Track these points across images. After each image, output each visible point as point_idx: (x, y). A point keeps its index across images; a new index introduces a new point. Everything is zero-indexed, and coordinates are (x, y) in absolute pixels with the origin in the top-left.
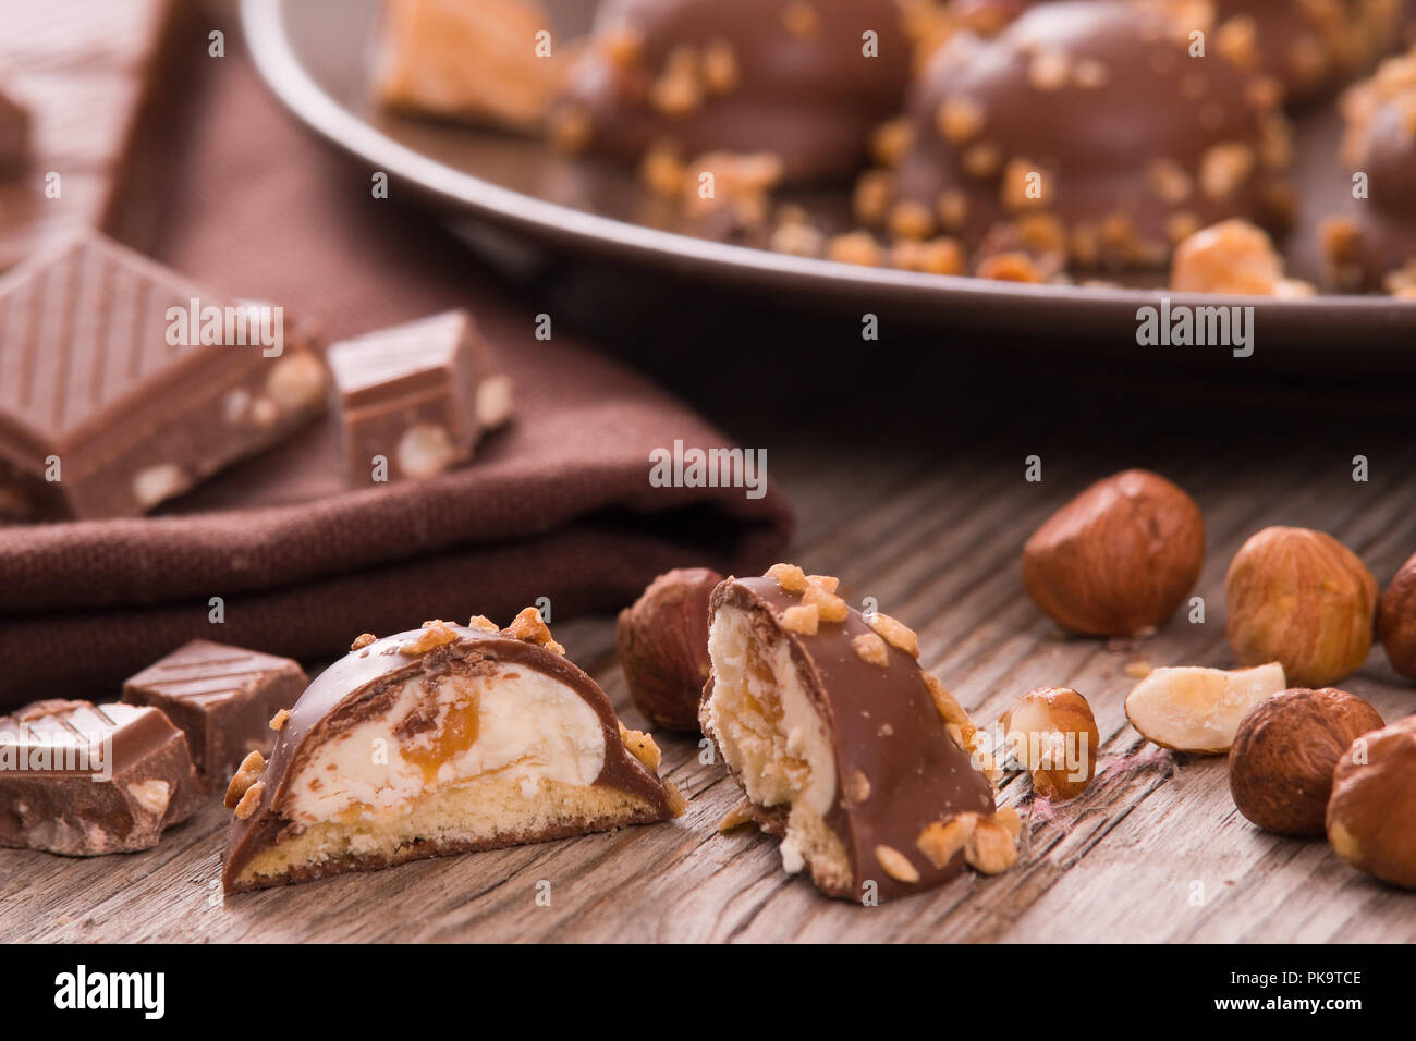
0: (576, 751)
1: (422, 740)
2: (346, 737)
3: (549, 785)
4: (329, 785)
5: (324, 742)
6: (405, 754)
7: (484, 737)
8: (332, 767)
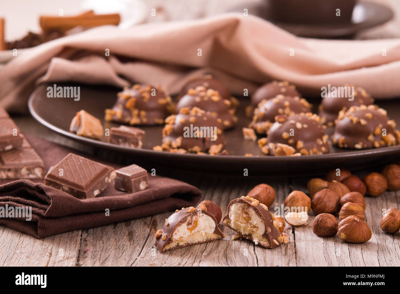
0: (211, 228)
1: (190, 226)
2: (181, 226)
3: (206, 233)
4: (178, 234)
5: (178, 227)
6: (188, 229)
7: (199, 226)
8: (178, 231)
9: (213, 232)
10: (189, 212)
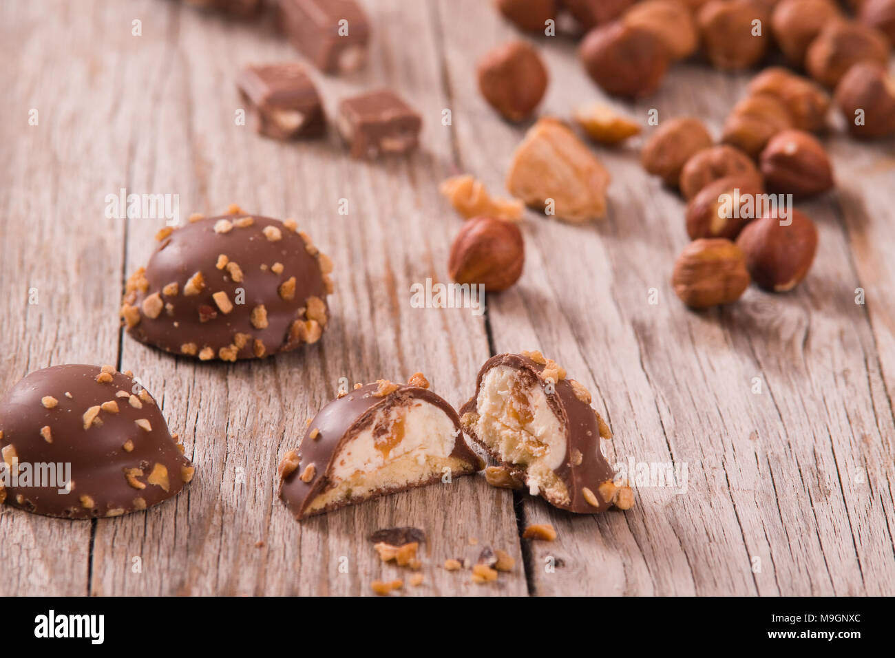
0: (442, 440)
1: (383, 438)
2: (356, 438)
3: (428, 458)
4: (348, 463)
5: (347, 441)
6: (376, 446)
7: (407, 436)
8: (349, 454)
9: (448, 452)
10: (378, 398)
